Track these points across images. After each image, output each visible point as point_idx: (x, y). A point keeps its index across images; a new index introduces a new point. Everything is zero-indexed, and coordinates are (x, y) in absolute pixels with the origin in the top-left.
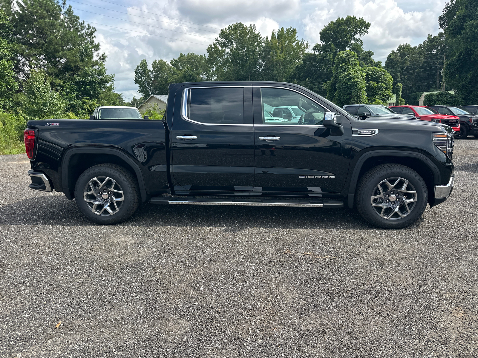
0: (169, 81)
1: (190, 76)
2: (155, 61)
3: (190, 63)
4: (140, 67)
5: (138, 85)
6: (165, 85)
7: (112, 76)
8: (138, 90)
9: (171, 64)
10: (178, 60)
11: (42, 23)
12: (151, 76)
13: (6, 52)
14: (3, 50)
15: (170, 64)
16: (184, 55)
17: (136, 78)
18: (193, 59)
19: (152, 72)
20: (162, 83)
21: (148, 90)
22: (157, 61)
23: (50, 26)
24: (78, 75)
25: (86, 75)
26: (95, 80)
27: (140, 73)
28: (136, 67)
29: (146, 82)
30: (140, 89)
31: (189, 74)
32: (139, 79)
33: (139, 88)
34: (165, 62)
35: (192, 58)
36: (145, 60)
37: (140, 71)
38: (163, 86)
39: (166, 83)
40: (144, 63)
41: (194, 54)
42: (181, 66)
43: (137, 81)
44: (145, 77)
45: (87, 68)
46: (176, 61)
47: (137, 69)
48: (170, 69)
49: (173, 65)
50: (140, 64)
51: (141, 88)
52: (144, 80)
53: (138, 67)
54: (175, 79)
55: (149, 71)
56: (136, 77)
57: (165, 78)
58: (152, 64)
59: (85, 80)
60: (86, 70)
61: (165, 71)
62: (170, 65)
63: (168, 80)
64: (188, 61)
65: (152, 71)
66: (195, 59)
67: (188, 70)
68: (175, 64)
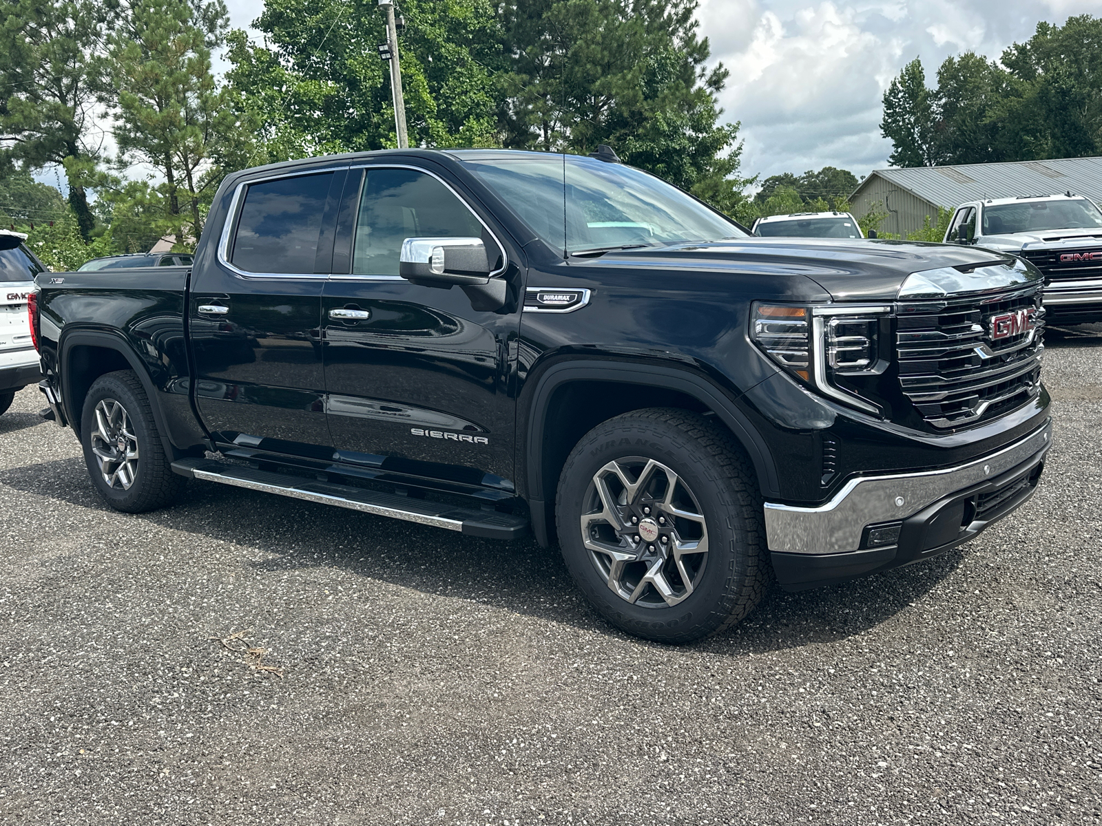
0: (990, 117)
1: (1064, 93)
2: (950, 61)
3: (1067, 50)
4: (899, 85)
5: (890, 141)
6: (975, 133)
7: (731, 129)
8: (891, 157)
9: (1002, 63)
10: (1029, 47)
11: (559, 12)
12: (934, 108)
13: (480, 97)
14: (475, 93)
15: (999, 63)
16: (1051, 26)
17: (887, 122)
18: (1081, 35)
19: (937, 97)
20: (966, 126)
21: (921, 152)
22: (957, 60)
23: (577, 15)
24: (638, 137)
25: (657, 132)
26: (678, 147)
27: (899, 105)
28: (889, 86)
29: (916, 129)
30: (897, 152)
31: (1060, 87)
32: (895, 121)
33: (893, 149)
34: (981, 59)
35: (1079, 33)
36: (919, 62)
37: (899, 99)
38: (970, 136)
39: (977, 126)
40: (914, 73)
41: (1085, 18)
42: (1038, 64)
43: (888, 130)
44: (914, 114)
45: (659, 115)
46: (1022, 50)
47: (890, 94)
48: (997, 77)
49: (1007, 65)
50: (902, 77)
51: (900, 150)
52: (911, 124)
53: (894, 84)
54: (1010, 111)
55: (928, 95)
56: (886, 118)
57: (979, 109)
58: (937, 71)
59: (652, 148)
60: (657, 121)
61: (978, 88)
62: (1002, 67)
63: (985, 117)
64: (1061, 46)
65: (938, 93)
66: (1088, 36)
67: (1058, 74)
68: (1019, 61)
